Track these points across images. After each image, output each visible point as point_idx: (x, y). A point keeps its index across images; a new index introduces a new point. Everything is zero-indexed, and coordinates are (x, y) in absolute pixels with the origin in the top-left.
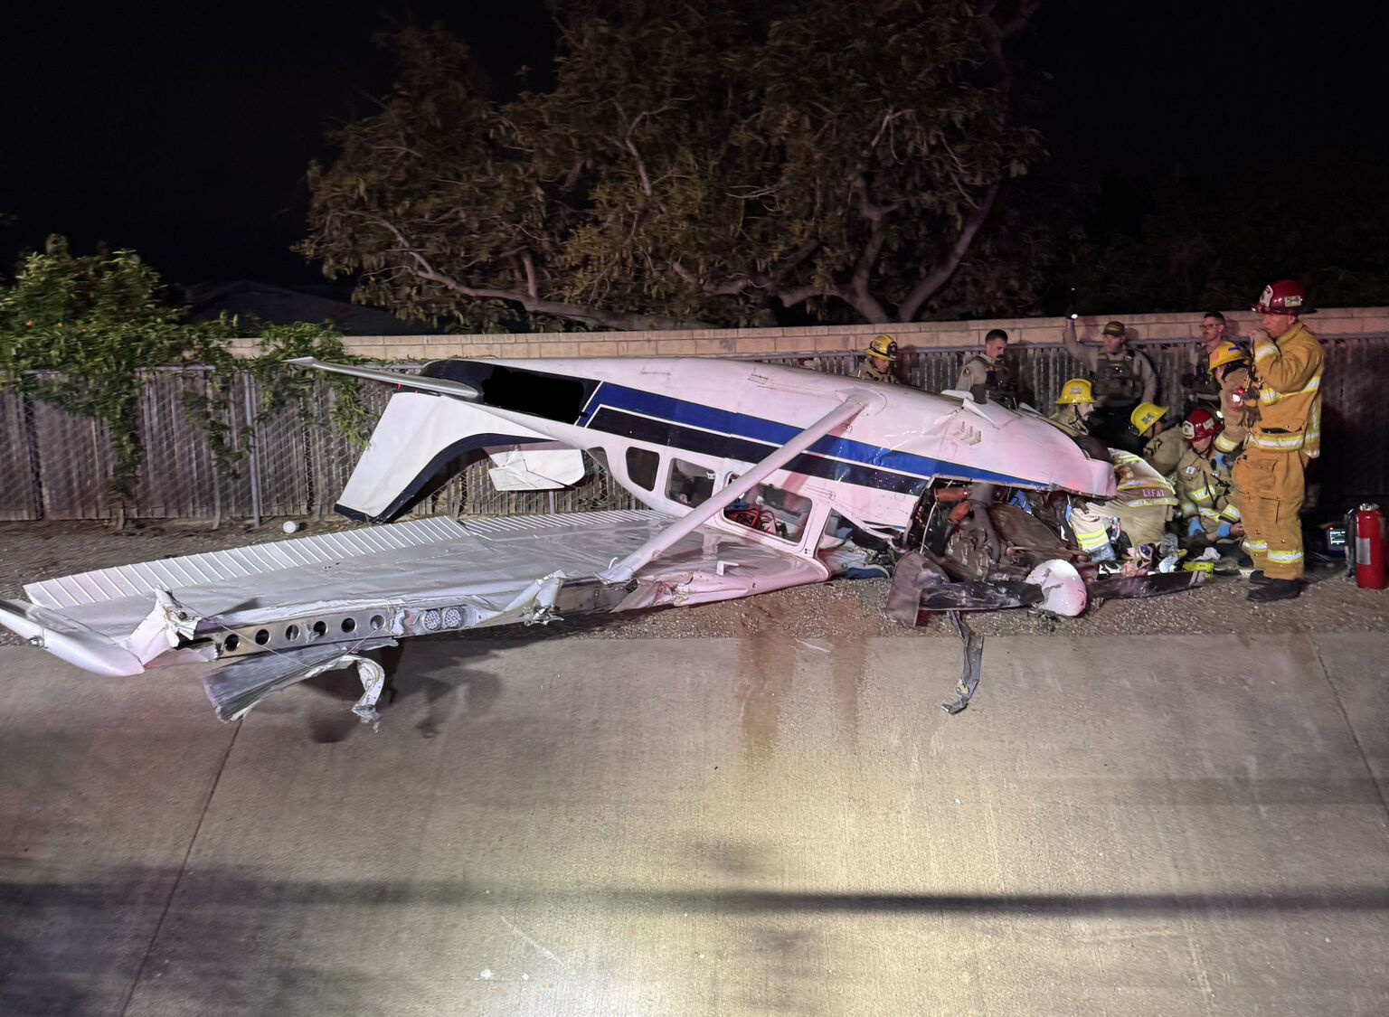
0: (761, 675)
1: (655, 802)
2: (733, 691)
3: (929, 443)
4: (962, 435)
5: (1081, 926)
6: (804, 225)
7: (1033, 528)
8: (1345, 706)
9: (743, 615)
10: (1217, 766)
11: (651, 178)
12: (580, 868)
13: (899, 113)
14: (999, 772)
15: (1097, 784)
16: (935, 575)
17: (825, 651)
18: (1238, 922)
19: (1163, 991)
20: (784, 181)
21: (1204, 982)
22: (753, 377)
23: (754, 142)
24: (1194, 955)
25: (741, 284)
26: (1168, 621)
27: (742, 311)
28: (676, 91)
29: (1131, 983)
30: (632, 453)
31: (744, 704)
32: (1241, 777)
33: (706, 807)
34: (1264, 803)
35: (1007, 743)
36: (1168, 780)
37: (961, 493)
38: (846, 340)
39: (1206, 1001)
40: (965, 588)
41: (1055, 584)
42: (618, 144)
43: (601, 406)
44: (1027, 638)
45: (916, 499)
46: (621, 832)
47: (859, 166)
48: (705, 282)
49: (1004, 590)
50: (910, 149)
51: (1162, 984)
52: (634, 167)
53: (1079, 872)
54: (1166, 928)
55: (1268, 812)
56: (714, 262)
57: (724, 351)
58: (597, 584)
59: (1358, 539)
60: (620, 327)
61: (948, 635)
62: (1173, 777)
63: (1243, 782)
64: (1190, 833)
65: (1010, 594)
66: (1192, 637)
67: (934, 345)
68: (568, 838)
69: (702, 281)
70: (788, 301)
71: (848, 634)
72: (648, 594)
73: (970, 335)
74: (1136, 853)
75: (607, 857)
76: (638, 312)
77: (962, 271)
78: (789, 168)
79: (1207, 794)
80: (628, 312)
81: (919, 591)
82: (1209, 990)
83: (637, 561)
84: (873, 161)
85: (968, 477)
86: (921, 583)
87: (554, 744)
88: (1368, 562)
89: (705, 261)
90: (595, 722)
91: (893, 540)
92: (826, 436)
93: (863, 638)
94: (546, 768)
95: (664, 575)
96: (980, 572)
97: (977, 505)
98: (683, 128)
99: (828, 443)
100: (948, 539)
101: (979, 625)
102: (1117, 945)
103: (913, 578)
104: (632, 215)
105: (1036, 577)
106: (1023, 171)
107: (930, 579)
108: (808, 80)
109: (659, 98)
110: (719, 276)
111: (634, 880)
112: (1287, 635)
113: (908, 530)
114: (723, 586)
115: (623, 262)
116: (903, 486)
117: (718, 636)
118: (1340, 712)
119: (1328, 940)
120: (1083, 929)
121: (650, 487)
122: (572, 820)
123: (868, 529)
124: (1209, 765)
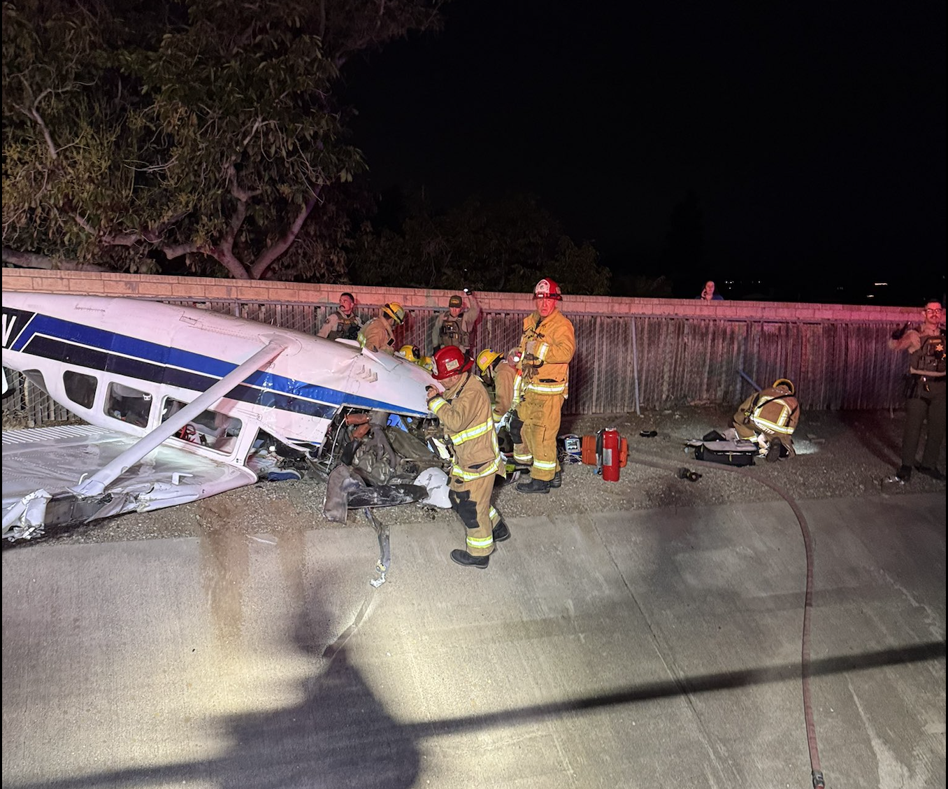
0: (222, 566)
1: (143, 687)
2: (199, 582)
3: (338, 380)
4: (363, 375)
5: (485, 737)
6: (188, 197)
7: (415, 445)
8: (616, 561)
9: (198, 517)
10: (550, 609)
11: (57, 145)
12: (80, 756)
13: (267, 122)
14: (414, 628)
15: (479, 629)
16: (355, 481)
17: (272, 543)
18: (581, 718)
19: (544, 778)
20: (174, 161)
21: (568, 766)
22: (183, 319)
23: (147, 128)
24: (558, 748)
25: (133, 238)
26: (504, 509)
27: (132, 259)
28: (78, 77)
29: (523, 776)
30: (68, 376)
31: (210, 593)
32: (565, 615)
33: (189, 685)
34: (582, 632)
35: (416, 605)
36: (523, 622)
37: (364, 418)
38: (229, 292)
39: (571, 780)
40: (376, 491)
41: (436, 486)
42: (26, 112)
43: (36, 334)
44: (419, 525)
45: (329, 421)
46: (115, 718)
47: (233, 158)
48: (105, 234)
49: (402, 491)
50: (273, 150)
51: (543, 773)
52: (41, 133)
53: (477, 697)
54: (538, 730)
55: (585, 638)
56: (114, 218)
57: (130, 291)
58: (73, 498)
59: (604, 449)
60: (20, 264)
61: (362, 525)
62: (525, 619)
63: (567, 618)
64: (542, 658)
65: (406, 494)
66: (520, 519)
67: (296, 299)
68: (64, 729)
69: (102, 233)
70: (170, 254)
71: (288, 528)
72: (117, 504)
73: (321, 294)
74: (511, 678)
75: (105, 742)
76: (35, 252)
77: (295, 245)
78: (176, 151)
79: (547, 628)
80: (26, 251)
81: (346, 495)
82: (572, 772)
83: (107, 476)
84: (245, 154)
85: (369, 406)
86: (346, 488)
87: (38, 644)
88: (610, 464)
89: (106, 217)
90: (76, 620)
91: (310, 452)
92: (257, 371)
93: (301, 531)
94: (34, 667)
95: (130, 487)
96: (382, 477)
97: (376, 428)
98: (83, 109)
99: (258, 376)
100: (355, 452)
101: (383, 516)
102: (510, 747)
103: (340, 485)
104: (40, 173)
105: (421, 481)
106: (350, 179)
107: (351, 485)
108: (197, 85)
109: (63, 79)
110: (117, 230)
111: (132, 759)
112: (575, 515)
113: (323, 445)
114: (179, 494)
115: (32, 210)
116: (319, 412)
117: (179, 536)
118: (613, 564)
119: (634, 724)
120: (486, 740)
121: (89, 405)
122: (65, 712)
123: (290, 444)
124: (545, 608)
